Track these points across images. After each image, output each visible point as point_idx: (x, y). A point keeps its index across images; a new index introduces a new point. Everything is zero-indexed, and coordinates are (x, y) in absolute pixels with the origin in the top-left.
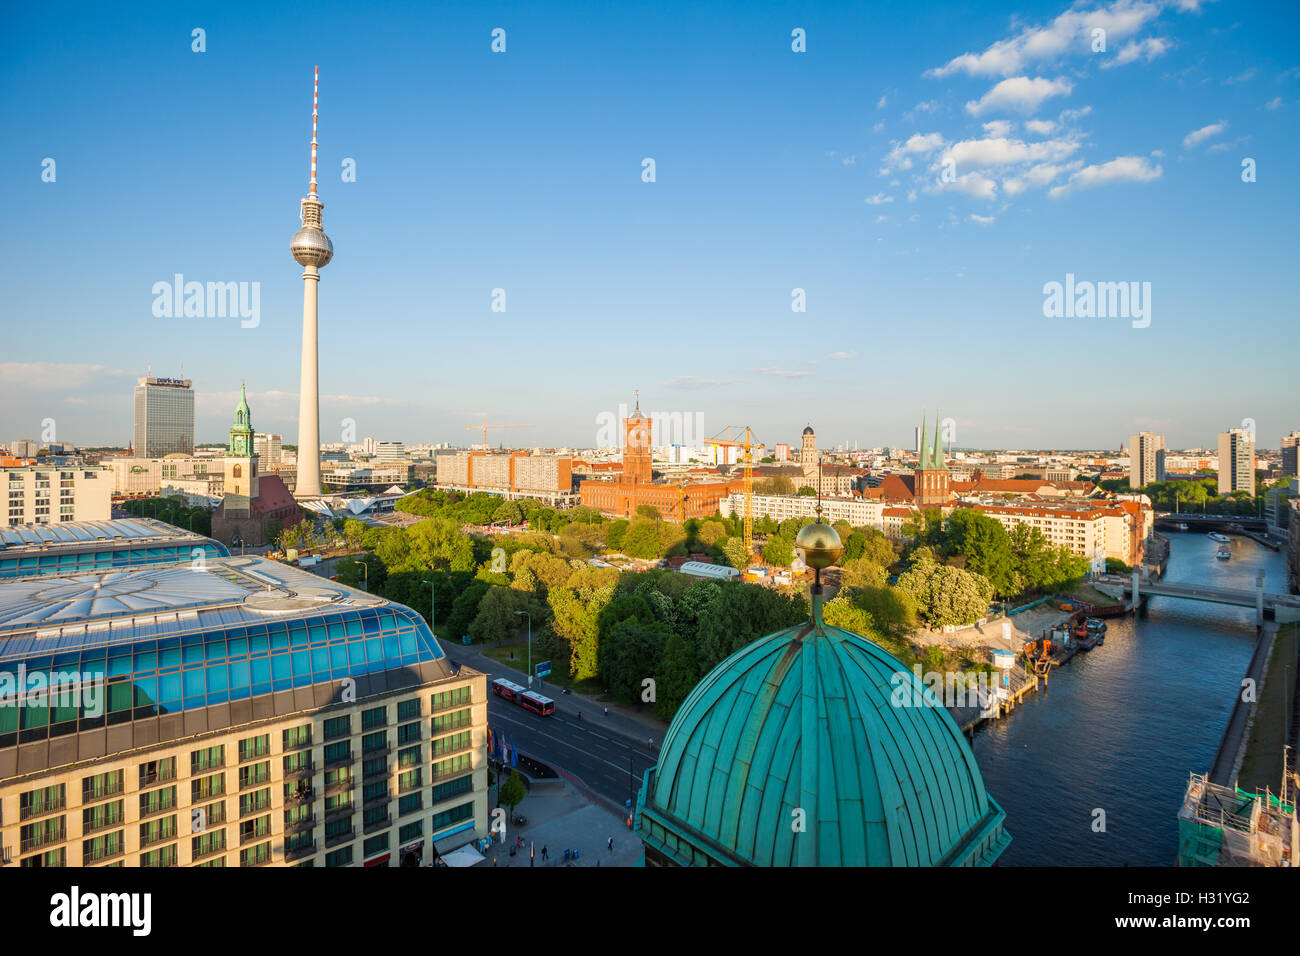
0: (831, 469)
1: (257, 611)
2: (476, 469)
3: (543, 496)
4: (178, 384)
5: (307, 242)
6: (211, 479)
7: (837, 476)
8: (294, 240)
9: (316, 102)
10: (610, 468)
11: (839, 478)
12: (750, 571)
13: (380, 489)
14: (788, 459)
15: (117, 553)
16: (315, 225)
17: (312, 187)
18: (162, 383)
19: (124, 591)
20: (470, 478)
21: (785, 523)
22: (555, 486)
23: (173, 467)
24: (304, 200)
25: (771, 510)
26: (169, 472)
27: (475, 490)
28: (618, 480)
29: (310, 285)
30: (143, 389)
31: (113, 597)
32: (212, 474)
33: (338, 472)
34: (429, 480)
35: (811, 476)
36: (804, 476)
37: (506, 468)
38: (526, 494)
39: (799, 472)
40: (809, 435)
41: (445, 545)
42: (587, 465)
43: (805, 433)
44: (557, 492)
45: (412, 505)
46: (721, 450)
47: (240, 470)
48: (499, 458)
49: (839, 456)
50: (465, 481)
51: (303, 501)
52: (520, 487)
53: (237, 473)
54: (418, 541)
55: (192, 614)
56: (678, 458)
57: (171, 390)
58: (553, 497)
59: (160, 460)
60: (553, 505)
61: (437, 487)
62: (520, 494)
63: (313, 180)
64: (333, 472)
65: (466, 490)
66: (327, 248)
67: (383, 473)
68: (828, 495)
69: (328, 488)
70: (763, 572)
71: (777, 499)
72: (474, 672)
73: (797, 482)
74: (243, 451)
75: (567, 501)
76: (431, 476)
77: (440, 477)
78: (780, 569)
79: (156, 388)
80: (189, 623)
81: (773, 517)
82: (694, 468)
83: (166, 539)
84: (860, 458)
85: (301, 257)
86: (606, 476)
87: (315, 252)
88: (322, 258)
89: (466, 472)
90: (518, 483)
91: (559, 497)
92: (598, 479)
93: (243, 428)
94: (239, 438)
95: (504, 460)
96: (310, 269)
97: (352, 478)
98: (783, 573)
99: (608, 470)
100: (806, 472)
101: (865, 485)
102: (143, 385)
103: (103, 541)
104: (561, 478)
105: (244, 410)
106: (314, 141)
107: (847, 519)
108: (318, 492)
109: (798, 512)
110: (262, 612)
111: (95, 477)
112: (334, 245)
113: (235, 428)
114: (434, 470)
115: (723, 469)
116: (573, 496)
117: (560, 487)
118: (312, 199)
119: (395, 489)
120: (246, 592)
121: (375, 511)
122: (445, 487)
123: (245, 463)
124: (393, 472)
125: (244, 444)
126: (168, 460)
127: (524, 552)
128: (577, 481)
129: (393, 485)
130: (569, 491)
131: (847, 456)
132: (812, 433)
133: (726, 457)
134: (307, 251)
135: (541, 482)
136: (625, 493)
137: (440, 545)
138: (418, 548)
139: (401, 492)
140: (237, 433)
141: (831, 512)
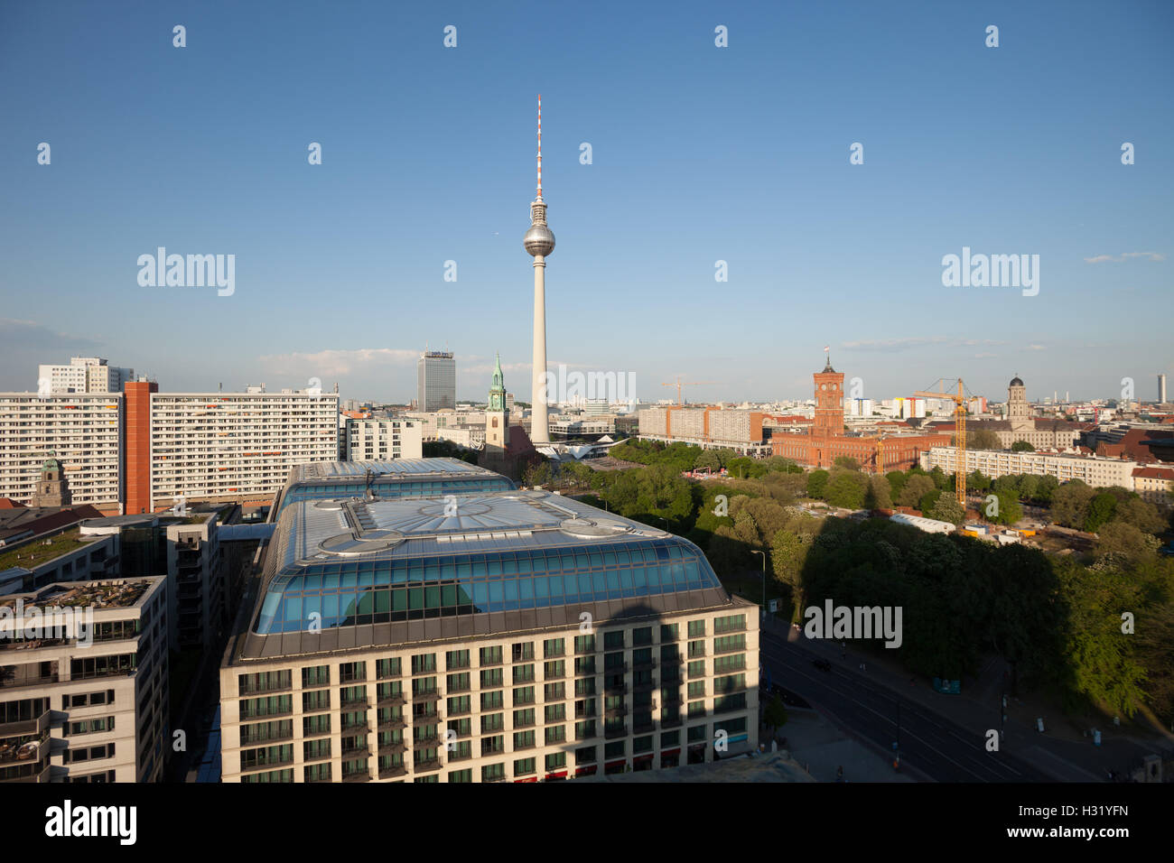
0: (1045, 423)
1: (573, 535)
2: (673, 421)
3: (736, 446)
4: (445, 356)
5: (536, 237)
6: (470, 428)
7: (1054, 431)
8: (527, 236)
9: (539, 123)
10: (795, 421)
11: (1057, 433)
12: (967, 528)
13: (593, 438)
14: (984, 412)
15: (444, 482)
16: (542, 222)
17: (539, 192)
18: (435, 355)
19: (476, 512)
20: (668, 430)
21: (1002, 479)
22: (747, 438)
23: (444, 419)
24: (533, 204)
25: (982, 465)
26: (442, 423)
27: (673, 440)
28: (810, 433)
29: (538, 270)
30: (422, 360)
31: (469, 516)
32: (472, 425)
33: (560, 424)
34: (632, 431)
35: (1024, 428)
36: (1011, 430)
37: (701, 421)
38: (719, 444)
39: (1006, 425)
40: (1017, 386)
41: (667, 487)
42: (772, 419)
43: (1013, 383)
44: (749, 443)
45: (623, 452)
46: (907, 403)
47: (497, 422)
48: (694, 412)
49: (1046, 409)
50: (664, 433)
51: (541, 447)
52: (714, 438)
53: (495, 424)
54: (644, 484)
55: (528, 533)
56: (861, 412)
57: (440, 361)
58: (745, 448)
59: (435, 414)
60: (745, 454)
61: (640, 437)
62: (714, 444)
63: (539, 186)
64: (556, 424)
65: (665, 440)
66: (550, 239)
67: (596, 425)
68: (1049, 451)
69: (554, 437)
70: (983, 530)
71: (990, 455)
72: (747, 603)
73: (1006, 438)
74: (499, 407)
75: (759, 452)
76: (634, 428)
77: (642, 428)
78: (1003, 528)
79: (431, 359)
80: (526, 538)
81: (985, 473)
82: (880, 421)
83: (473, 474)
84: (1079, 411)
85: (532, 249)
86: (794, 428)
87: (541, 244)
88: (546, 249)
89: (664, 425)
90: (712, 434)
91: (751, 447)
92: (786, 433)
93: (498, 388)
94: (496, 396)
95: (699, 414)
96: (539, 259)
97: (570, 428)
98: (1008, 532)
99: (792, 423)
100: (1014, 425)
101: (1092, 441)
102: (423, 357)
103: (434, 473)
104: (752, 430)
105: (499, 374)
106: (539, 155)
107: (1083, 478)
108: (547, 440)
109: (1016, 468)
110: (578, 536)
111: (412, 426)
112: (556, 237)
113: (493, 388)
114: (636, 422)
115: (914, 422)
116: (763, 447)
117: (752, 439)
118: (539, 201)
119: (606, 439)
120: (558, 519)
121: (592, 457)
122: (646, 437)
123: (500, 416)
124: (603, 424)
125: (499, 401)
126: (440, 413)
127: (741, 497)
128: (767, 433)
129: (604, 435)
130: (760, 442)
131: (1058, 409)
132: (1021, 384)
133: (913, 409)
134: (537, 244)
135: (734, 434)
136: (818, 445)
137: (662, 487)
138: (645, 489)
139: (612, 440)
140: (494, 393)
141: (1059, 469)
